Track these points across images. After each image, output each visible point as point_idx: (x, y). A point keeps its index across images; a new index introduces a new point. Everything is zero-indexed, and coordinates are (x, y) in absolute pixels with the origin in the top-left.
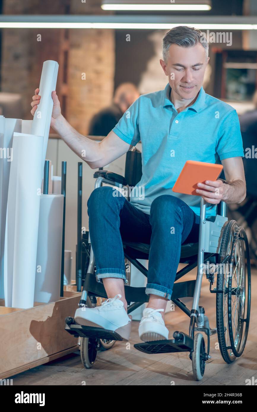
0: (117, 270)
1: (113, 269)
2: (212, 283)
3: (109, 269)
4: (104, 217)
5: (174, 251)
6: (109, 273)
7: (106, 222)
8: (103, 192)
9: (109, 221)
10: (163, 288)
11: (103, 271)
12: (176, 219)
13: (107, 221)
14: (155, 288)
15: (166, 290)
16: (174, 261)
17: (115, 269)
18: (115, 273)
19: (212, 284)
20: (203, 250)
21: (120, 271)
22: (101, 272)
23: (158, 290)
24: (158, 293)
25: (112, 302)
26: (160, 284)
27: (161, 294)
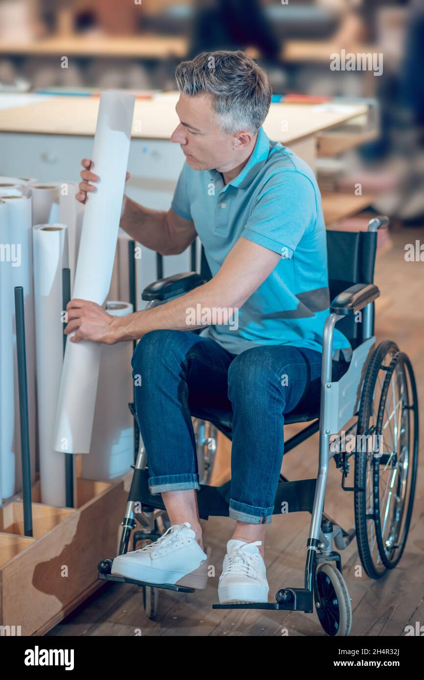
0: (185, 477)
1: (177, 475)
2: (345, 474)
3: (171, 476)
4: (160, 390)
5: (271, 449)
6: (170, 483)
7: (163, 398)
8: (157, 345)
9: (169, 395)
10: (257, 509)
11: (160, 480)
12: (271, 397)
13: (166, 395)
14: (244, 511)
15: (261, 512)
16: (274, 463)
17: (181, 475)
18: (180, 482)
19: (346, 476)
20: (328, 432)
21: (189, 478)
22: (157, 482)
23: (249, 513)
24: (249, 519)
25: (175, 533)
26: (251, 505)
27: (254, 520)
